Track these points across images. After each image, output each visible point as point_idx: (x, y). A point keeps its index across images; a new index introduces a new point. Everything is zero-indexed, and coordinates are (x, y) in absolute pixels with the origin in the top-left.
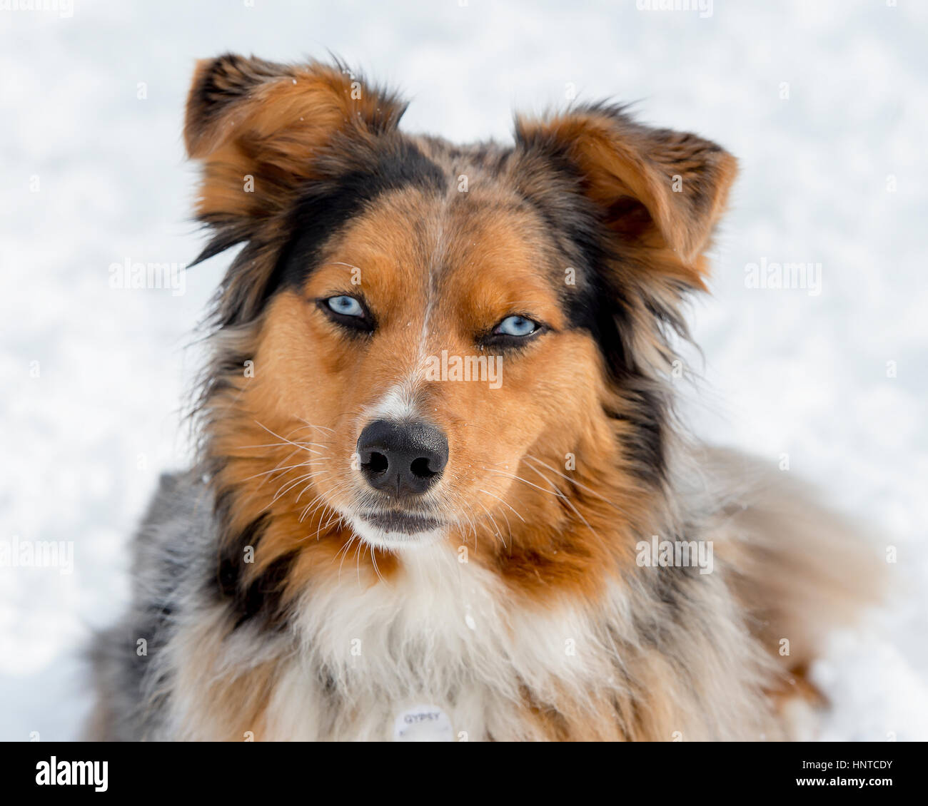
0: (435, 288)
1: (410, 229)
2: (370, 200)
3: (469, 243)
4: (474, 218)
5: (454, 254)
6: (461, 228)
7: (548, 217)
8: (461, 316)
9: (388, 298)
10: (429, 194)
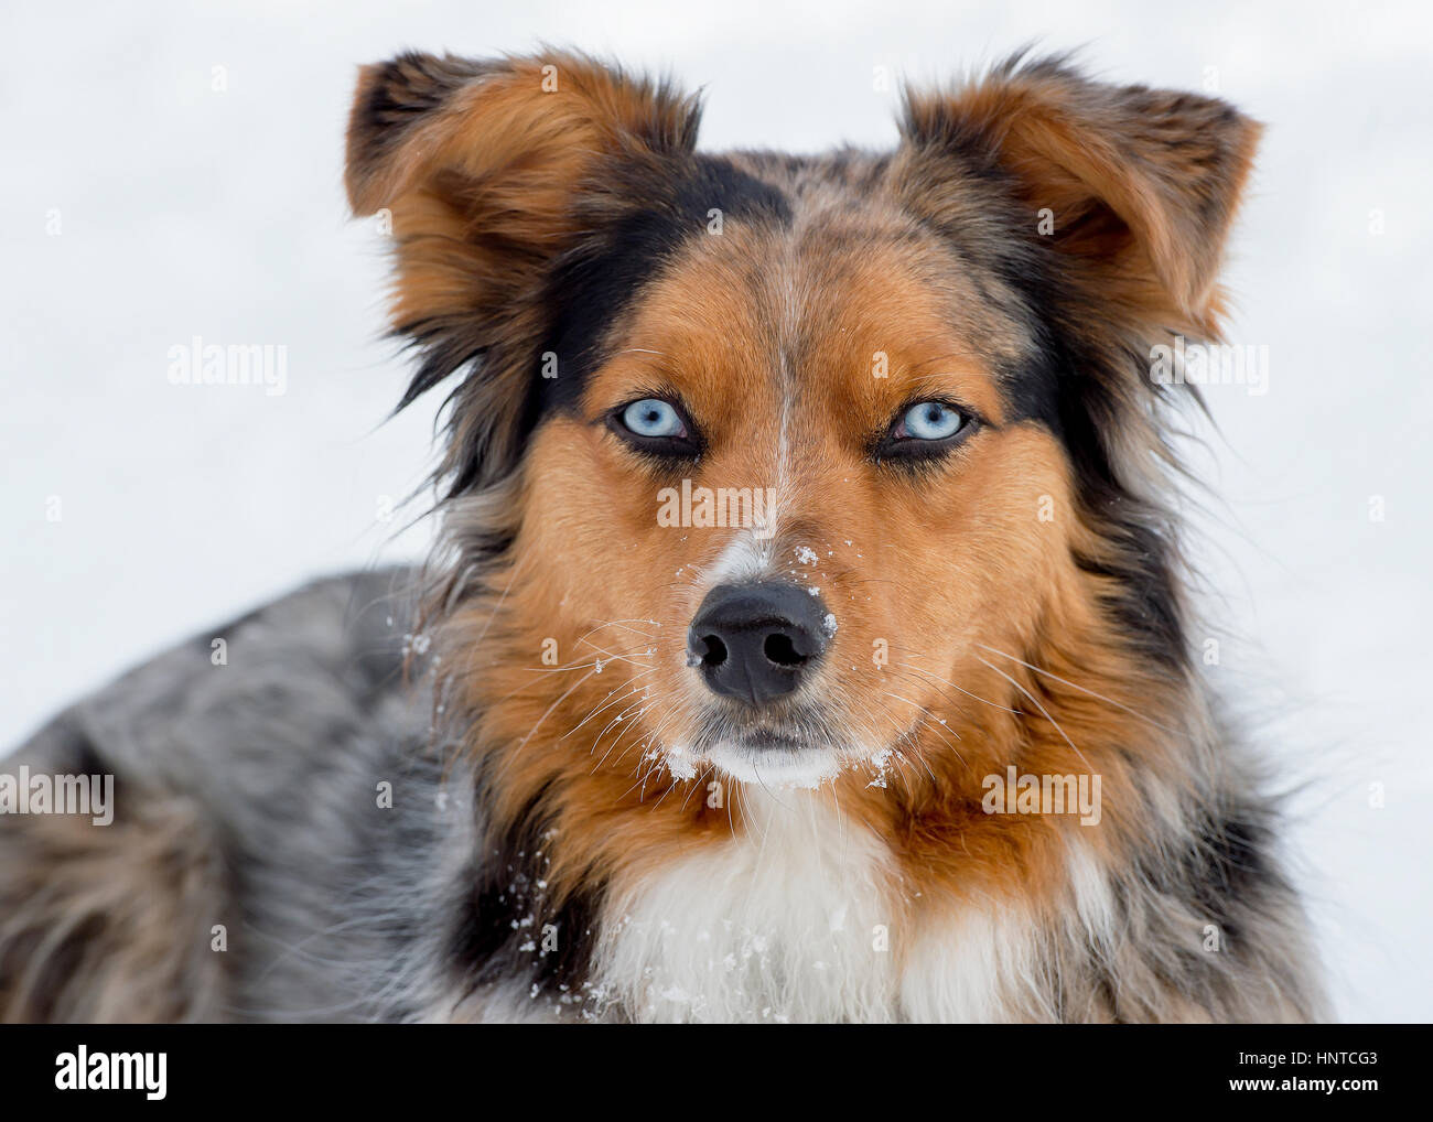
0: (792, 373)
1: (741, 287)
2: (669, 253)
3: (836, 297)
4: (840, 257)
5: (814, 319)
6: (820, 276)
7: (962, 248)
8: (838, 414)
9: (718, 398)
10: (763, 227)
